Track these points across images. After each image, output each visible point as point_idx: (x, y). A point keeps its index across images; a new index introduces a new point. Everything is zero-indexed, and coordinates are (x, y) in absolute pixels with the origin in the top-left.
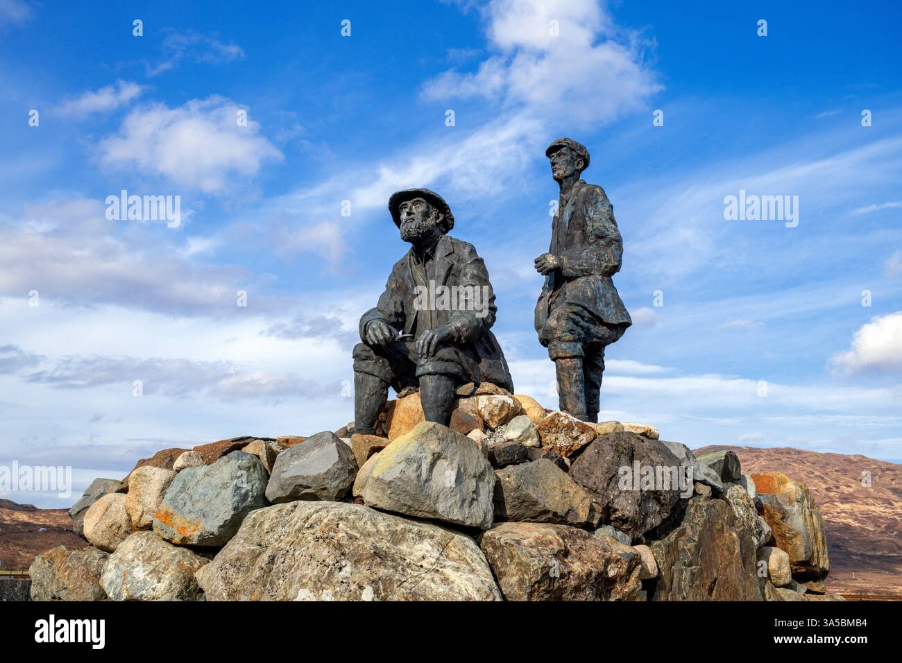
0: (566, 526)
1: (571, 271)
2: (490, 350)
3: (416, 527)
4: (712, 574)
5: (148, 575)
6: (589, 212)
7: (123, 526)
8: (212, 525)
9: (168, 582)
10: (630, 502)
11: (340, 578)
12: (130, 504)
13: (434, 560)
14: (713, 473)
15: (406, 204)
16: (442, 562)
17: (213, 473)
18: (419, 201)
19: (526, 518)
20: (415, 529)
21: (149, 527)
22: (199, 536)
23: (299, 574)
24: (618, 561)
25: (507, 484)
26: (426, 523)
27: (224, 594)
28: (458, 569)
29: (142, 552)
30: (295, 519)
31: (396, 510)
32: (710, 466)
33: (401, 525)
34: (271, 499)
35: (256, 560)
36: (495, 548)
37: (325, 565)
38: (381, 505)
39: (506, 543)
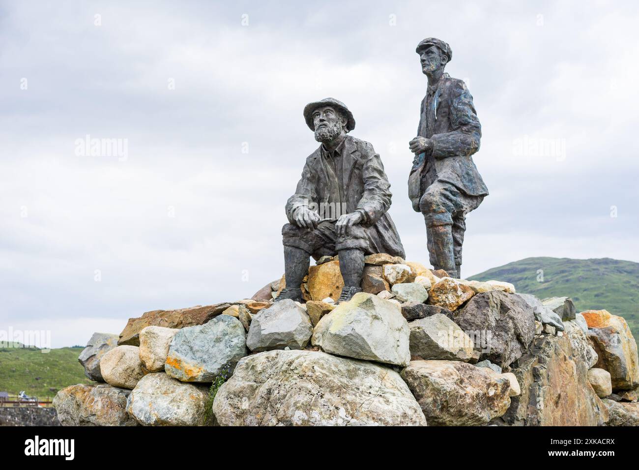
0: (458, 362)
1: (440, 152)
2: (387, 226)
3: (363, 367)
4: (557, 391)
5: (170, 404)
6: (454, 104)
7: (136, 370)
8: (213, 368)
9: (185, 408)
10: (501, 342)
11: (322, 402)
12: (143, 354)
13: (378, 389)
14: (557, 316)
15: (318, 112)
16: (383, 390)
17: (207, 330)
18: (329, 110)
19: (432, 357)
20: (362, 368)
21: (162, 370)
22: (203, 376)
23: (292, 401)
24: (496, 384)
25: (418, 334)
26: (367, 363)
27: (233, 415)
28: (394, 394)
29: (158, 388)
30: (281, 363)
31: (348, 355)
32: (554, 311)
33: (352, 365)
34: (252, 349)
35: (254, 392)
36: (415, 379)
37: (311, 394)
38: (337, 352)
39: (422, 375)
